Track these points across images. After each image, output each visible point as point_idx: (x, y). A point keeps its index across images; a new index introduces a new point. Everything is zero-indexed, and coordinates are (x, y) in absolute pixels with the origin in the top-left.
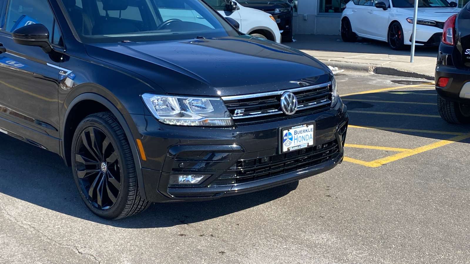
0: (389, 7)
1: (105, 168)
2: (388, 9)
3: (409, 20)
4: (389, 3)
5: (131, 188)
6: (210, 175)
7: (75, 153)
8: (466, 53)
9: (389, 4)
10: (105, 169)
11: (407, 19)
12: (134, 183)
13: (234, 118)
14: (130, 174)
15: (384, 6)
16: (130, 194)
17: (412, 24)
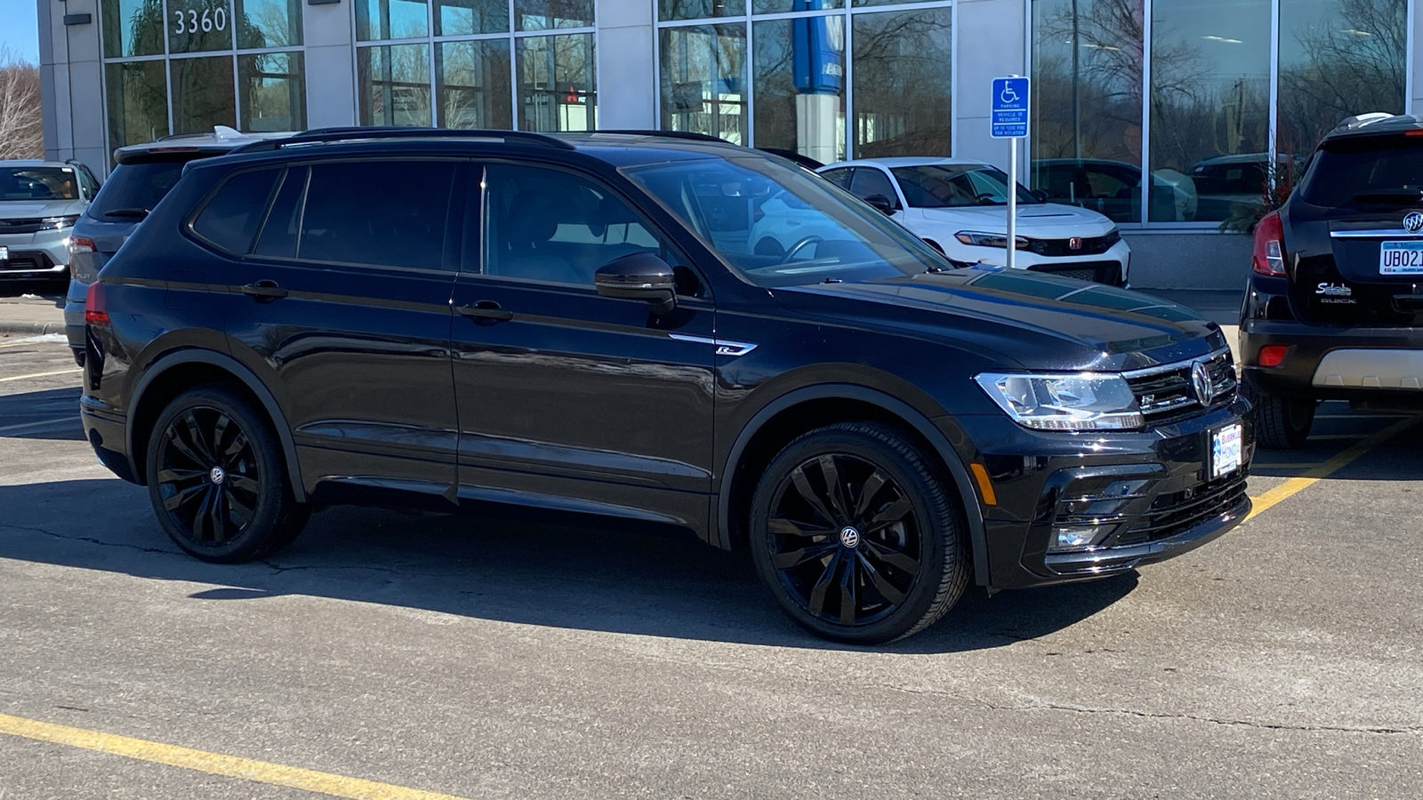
0: (899, 206)
1: (854, 538)
2: (898, 211)
3: (960, 237)
4: (896, 198)
5: (947, 566)
6: (1114, 526)
7: (768, 516)
8: (1317, 292)
9: (898, 199)
10: (855, 540)
11: (955, 235)
12: (952, 556)
13: (1145, 413)
14: (947, 539)
15: (886, 204)
16: (943, 581)
17: (1005, 250)
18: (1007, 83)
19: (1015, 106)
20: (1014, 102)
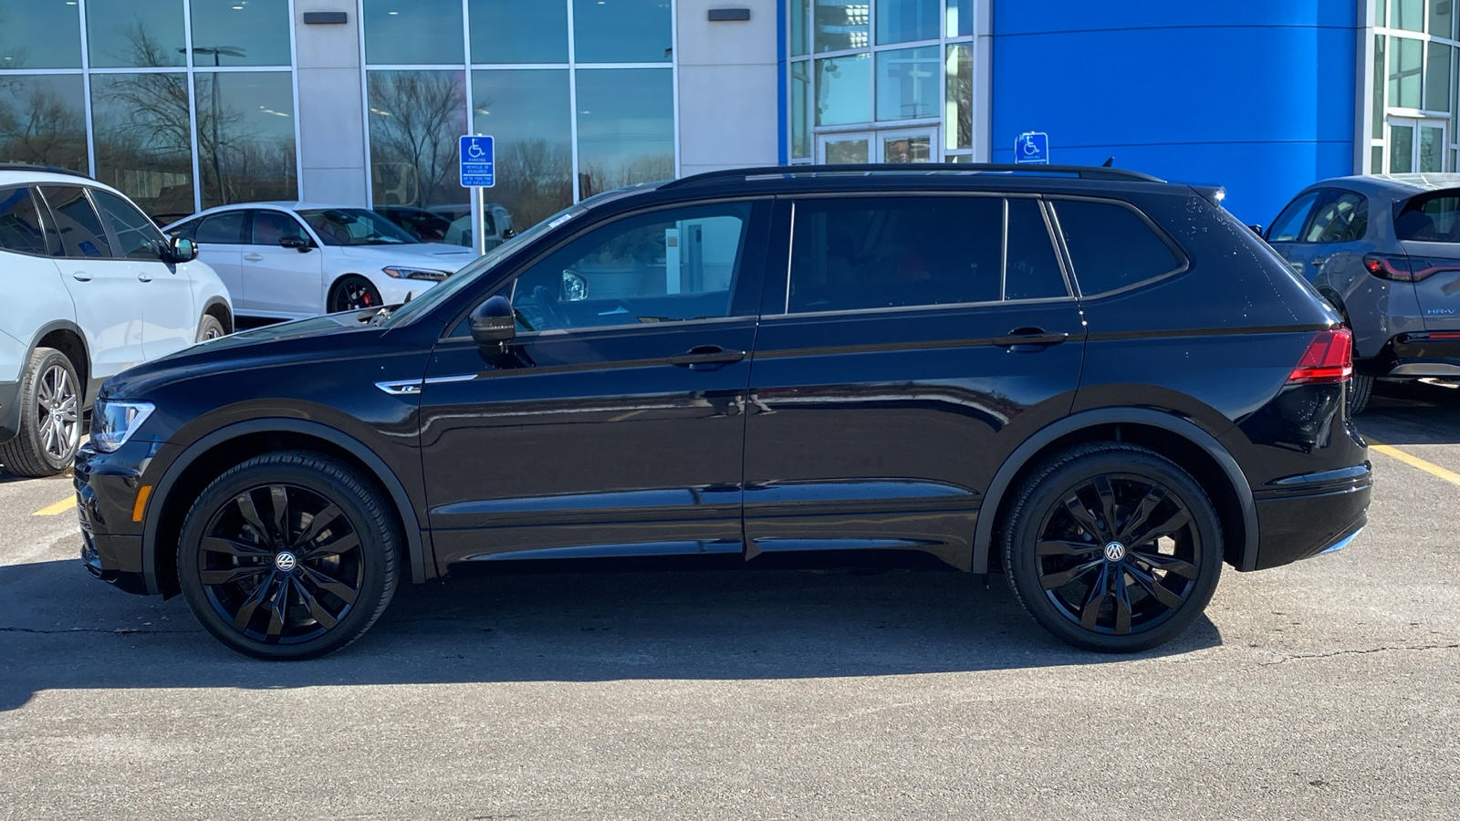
0: (313, 244)
2: (313, 249)
3: (389, 272)
11: (384, 270)
18: (473, 140)
19: (482, 160)
20: (481, 157)
